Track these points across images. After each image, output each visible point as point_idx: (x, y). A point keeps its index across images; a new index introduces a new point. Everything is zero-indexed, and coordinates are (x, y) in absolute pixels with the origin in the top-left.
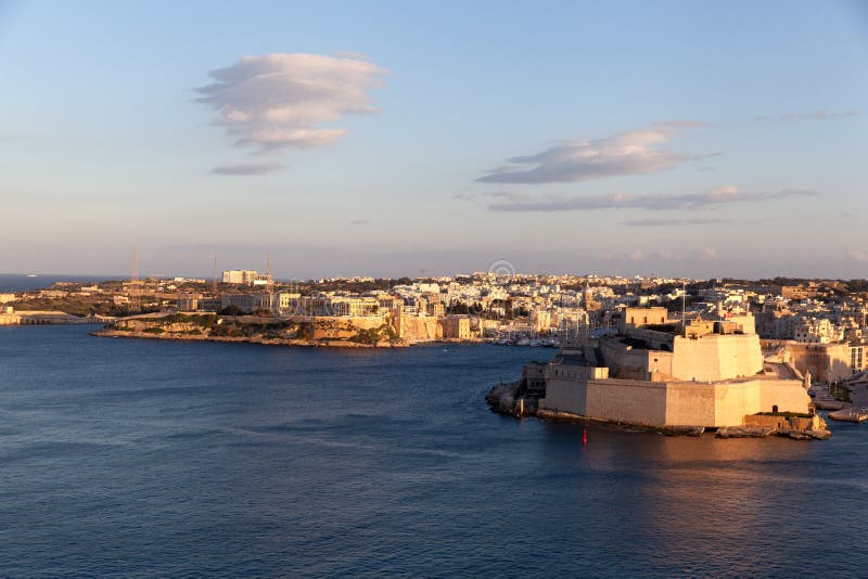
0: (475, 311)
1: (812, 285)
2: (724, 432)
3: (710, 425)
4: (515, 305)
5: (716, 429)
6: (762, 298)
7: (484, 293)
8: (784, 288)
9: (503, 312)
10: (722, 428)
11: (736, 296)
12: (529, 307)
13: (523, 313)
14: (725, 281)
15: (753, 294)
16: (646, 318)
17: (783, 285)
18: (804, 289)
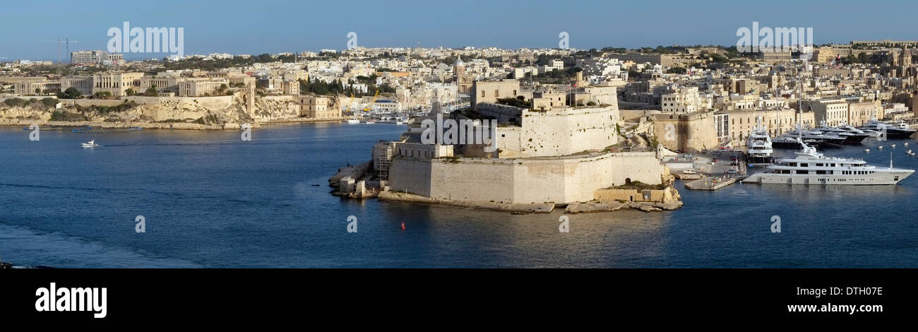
0: (333, 89)
1: (691, 51)
2: (572, 209)
3: (560, 202)
4: (380, 81)
5: (565, 206)
6: (640, 66)
7: (347, 69)
8: (663, 56)
9: (365, 89)
10: (572, 204)
11: (613, 67)
12: (395, 83)
13: (387, 90)
14: (605, 50)
15: (631, 64)
16: (497, 92)
17: (663, 53)
18: (683, 56)
